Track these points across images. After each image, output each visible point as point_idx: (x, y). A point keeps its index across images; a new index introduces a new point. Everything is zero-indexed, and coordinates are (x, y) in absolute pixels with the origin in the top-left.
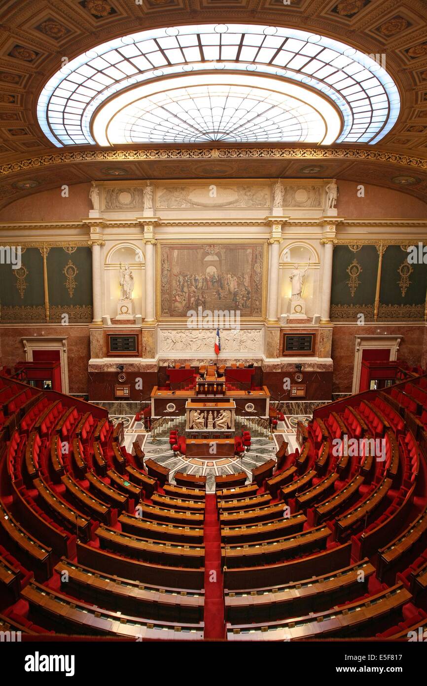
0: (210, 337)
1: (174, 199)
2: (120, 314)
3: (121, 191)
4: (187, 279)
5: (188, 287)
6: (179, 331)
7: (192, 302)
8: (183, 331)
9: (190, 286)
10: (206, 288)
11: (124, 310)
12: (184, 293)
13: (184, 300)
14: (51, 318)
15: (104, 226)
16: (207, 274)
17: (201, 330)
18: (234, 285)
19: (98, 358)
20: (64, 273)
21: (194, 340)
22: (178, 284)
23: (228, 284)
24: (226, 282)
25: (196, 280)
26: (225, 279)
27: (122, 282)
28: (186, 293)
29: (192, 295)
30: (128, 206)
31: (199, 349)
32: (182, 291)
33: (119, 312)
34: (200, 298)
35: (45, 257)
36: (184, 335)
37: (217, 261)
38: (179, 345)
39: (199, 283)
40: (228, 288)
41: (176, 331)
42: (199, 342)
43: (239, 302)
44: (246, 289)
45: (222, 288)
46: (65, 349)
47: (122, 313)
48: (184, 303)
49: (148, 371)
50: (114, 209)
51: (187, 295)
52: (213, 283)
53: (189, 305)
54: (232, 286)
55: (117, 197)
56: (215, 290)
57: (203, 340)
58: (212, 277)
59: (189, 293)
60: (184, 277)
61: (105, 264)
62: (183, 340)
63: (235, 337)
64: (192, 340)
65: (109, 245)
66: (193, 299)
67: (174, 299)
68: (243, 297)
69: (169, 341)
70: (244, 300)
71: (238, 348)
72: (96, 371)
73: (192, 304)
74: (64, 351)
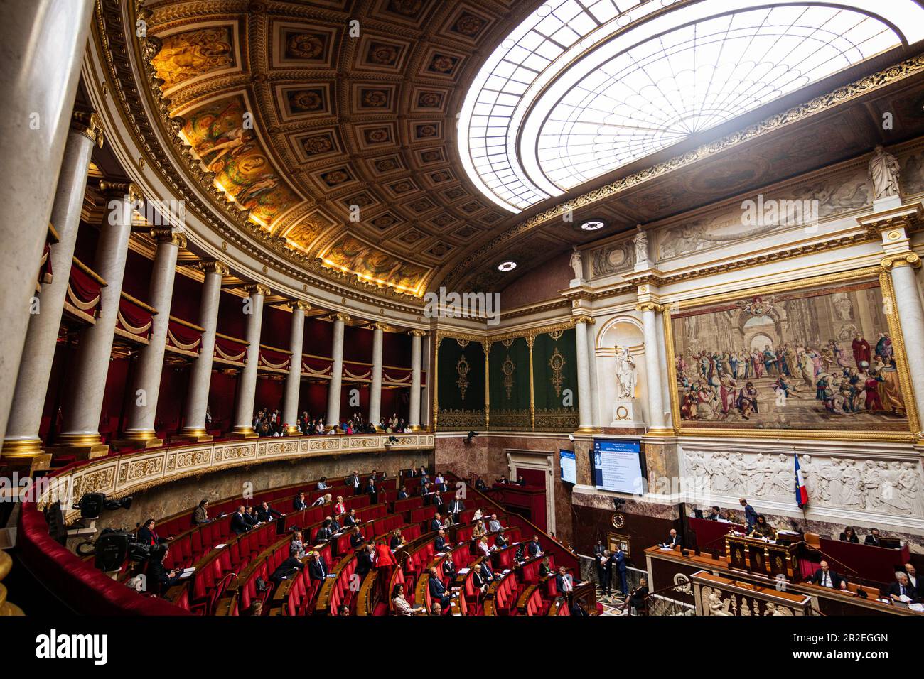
0: (782, 471)
1: (683, 241)
2: (616, 419)
3: (611, 250)
4: (716, 362)
5: (720, 377)
6: (718, 453)
7: (729, 403)
8: (724, 454)
9: (722, 374)
10: (755, 376)
11: (622, 413)
12: (713, 387)
13: (715, 399)
14: (537, 426)
15: (592, 298)
16: (752, 351)
17: (760, 455)
18: (815, 367)
19: (586, 484)
20: (551, 366)
21: (749, 473)
22: (702, 371)
23: (800, 365)
24: (795, 363)
25: (733, 364)
26: (794, 357)
27: (619, 373)
28: (716, 386)
29: (728, 389)
30: (621, 267)
31: (762, 492)
32: (710, 383)
33: (615, 416)
34: (745, 394)
35: (531, 348)
36: (727, 462)
37: (771, 325)
38: (720, 481)
39: (739, 367)
40: (800, 373)
41: (711, 454)
42: (760, 478)
43: (833, 401)
44: (845, 373)
45: (788, 374)
46: (550, 469)
47: (620, 418)
48: (716, 403)
49: (658, 516)
50: (604, 274)
51: (719, 388)
52: (768, 366)
53: (725, 408)
54: (810, 369)
55: (607, 258)
56: (775, 380)
57: (767, 474)
58: (766, 355)
59: (723, 386)
60: (711, 359)
61: (596, 349)
62: (726, 471)
63: (844, 474)
64: (745, 472)
65: (600, 322)
66: (730, 397)
67: (697, 397)
68: (841, 389)
69: (701, 471)
70: (843, 395)
71: (857, 500)
72: (582, 504)
73: (731, 405)
74: (550, 472)
